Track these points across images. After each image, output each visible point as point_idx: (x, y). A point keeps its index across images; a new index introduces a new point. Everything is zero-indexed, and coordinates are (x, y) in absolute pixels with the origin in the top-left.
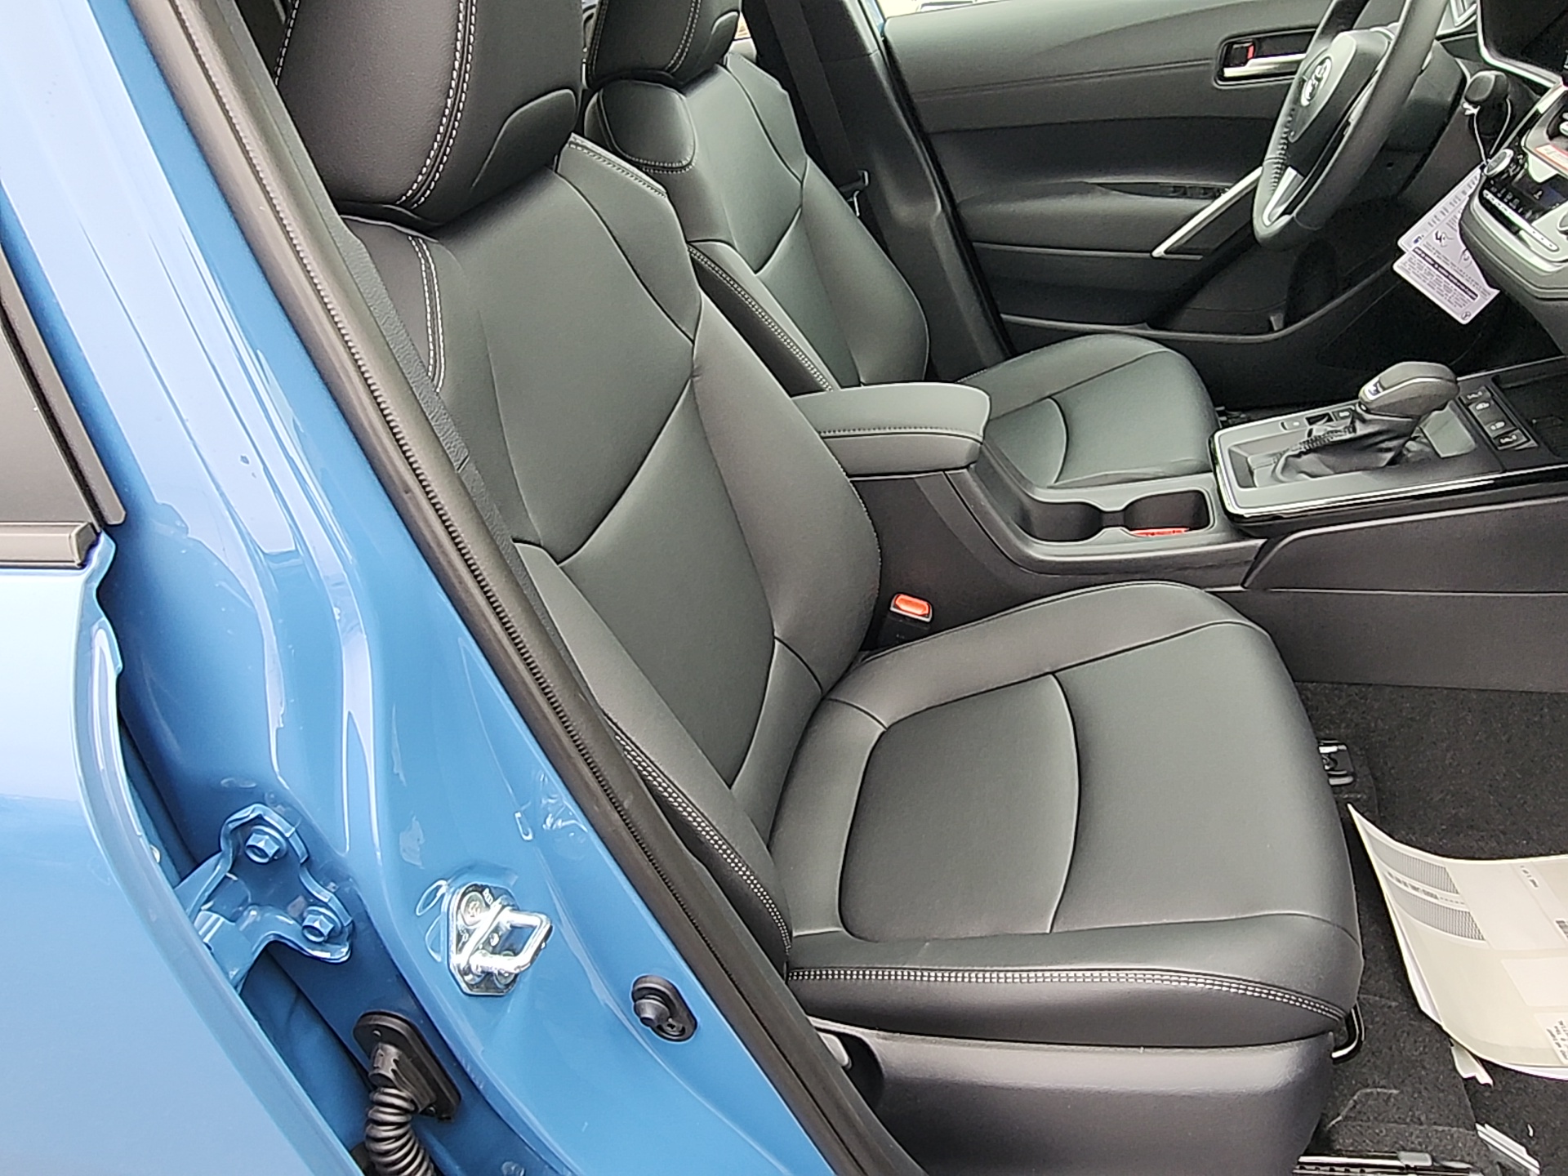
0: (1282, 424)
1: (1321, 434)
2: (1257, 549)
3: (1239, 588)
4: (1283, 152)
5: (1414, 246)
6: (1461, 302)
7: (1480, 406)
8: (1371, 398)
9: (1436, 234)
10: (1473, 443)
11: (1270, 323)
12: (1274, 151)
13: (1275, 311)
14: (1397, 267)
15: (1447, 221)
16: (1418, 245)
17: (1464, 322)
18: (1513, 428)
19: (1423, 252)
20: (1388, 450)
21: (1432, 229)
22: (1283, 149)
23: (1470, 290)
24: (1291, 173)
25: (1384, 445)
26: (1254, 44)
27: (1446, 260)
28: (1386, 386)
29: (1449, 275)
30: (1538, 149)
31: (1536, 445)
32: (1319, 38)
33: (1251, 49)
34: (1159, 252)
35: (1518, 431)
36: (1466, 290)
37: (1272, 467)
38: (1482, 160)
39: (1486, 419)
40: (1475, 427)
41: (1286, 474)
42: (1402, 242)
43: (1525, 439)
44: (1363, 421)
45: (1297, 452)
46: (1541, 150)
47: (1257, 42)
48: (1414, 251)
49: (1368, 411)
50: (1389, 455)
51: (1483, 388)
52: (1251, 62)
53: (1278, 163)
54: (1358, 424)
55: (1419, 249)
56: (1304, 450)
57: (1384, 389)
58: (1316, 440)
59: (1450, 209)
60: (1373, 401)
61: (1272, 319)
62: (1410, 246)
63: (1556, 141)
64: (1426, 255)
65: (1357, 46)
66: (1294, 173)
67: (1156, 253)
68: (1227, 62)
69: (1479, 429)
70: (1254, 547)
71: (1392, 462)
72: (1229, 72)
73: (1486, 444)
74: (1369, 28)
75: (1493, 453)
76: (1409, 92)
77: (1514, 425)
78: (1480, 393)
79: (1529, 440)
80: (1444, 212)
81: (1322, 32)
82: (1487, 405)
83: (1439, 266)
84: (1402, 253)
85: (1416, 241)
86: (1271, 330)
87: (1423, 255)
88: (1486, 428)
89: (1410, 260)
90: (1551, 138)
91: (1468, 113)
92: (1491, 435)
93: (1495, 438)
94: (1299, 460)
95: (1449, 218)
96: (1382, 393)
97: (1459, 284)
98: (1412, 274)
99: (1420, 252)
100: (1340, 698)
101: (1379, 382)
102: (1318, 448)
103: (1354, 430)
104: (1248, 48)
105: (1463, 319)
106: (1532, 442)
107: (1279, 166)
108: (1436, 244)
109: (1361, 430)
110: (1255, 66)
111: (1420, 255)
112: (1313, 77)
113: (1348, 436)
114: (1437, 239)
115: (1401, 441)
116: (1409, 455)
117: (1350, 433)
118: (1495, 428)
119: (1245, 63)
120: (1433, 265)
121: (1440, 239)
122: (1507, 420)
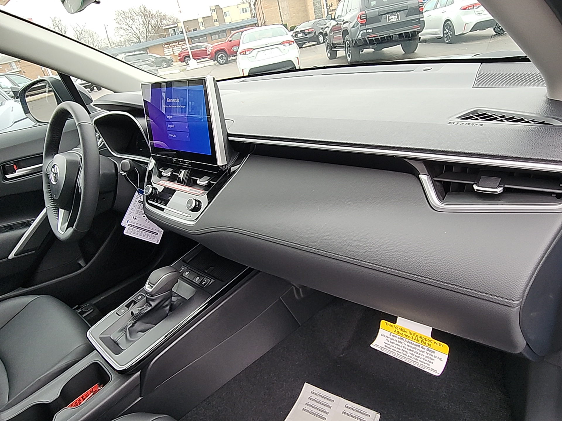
0: (117, 313)
1: (137, 312)
2: (139, 377)
3: (140, 398)
4: (53, 203)
5: (128, 224)
6: (153, 237)
7: (186, 274)
8: (151, 290)
9: (133, 218)
10: (195, 289)
11: (79, 264)
12: (48, 203)
13: (78, 259)
14: (125, 233)
15: (135, 212)
16: (129, 223)
17: (158, 243)
18: (203, 278)
19: (132, 225)
20: (167, 306)
21: (131, 216)
22: (52, 202)
23: (154, 232)
24: (62, 211)
25: (164, 305)
26: (15, 164)
27: (141, 225)
28: (154, 284)
29: (145, 230)
30: (159, 183)
31: (214, 281)
32: (45, 158)
33: (15, 166)
34: (11, 256)
35: (205, 278)
36: (154, 233)
37: (124, 336)
38: (137, 189)
39: (193, 278)
40: (190, 282)
41: (132, 336)
42: (123, 224)
43: (210, 280)
44: (153, 300)
45: (131, 325)
46: (160, 182)
47: (16, 163)
48: (128, 225)
49: (152, 296)
50: (168, 307)
51: (183, 266)
52: (17, 171)
53: (53, 207)
54: (151, 303)
55: (130, 224)
56: (134, 322)
57: (154, 285)
58: (137, 316)
59: (134, 208)
60: (152, 291)
61: (80, 262)
62: (127, 224)
63: (162, 178)
64: (133, 226)
65: (66, 159)
66: (63, 210)
67: (10, 257)
68: (6, 172)
69: (192, 283)
70: (137, 377)
71: (170, 310)
72: (8, 176)
73: (198, 287)
74: (66, 152)
75: (203, 290)
76: (100, 173)
77: (203, 276)
78: (183, 269)
79: (211, 280)
80: (132, 209)
81: (46, 155)
82: (188, 272)
83: (140, 228)
84: (125, 228)
85: (128, 222)
86: (81, 267)
87: (132, 226)
88: (194, 281)
89: (128, 229)
90: (160, 178)
91: (123, 174)
92: (197, 283)
93: (200, 284)
94: (134, 327)
95: (135, 211)
96: (154, 287)
97: (150, 232)
98: (132, 234)
99: (131, 225)
100: (201, 410)
101: (149, 282)
102: (139, 318)
103: (151, 305)
104: (13, 165)
105: (157, 242)
106: (212, 280)
107: (54, 208)
108: (135, 221)
109: (153, 304)
110: (19, 172)
111: (131, 226)
112: (52, 173)
113: (149, 308)
114: (134, 219)
115: (169, 300)
116: (175, 303)
117: (149, 307)
118: (197, 280)
119: (15, 172)
120: (138, 228)
121: (136, 219)
122: (199, 275)
